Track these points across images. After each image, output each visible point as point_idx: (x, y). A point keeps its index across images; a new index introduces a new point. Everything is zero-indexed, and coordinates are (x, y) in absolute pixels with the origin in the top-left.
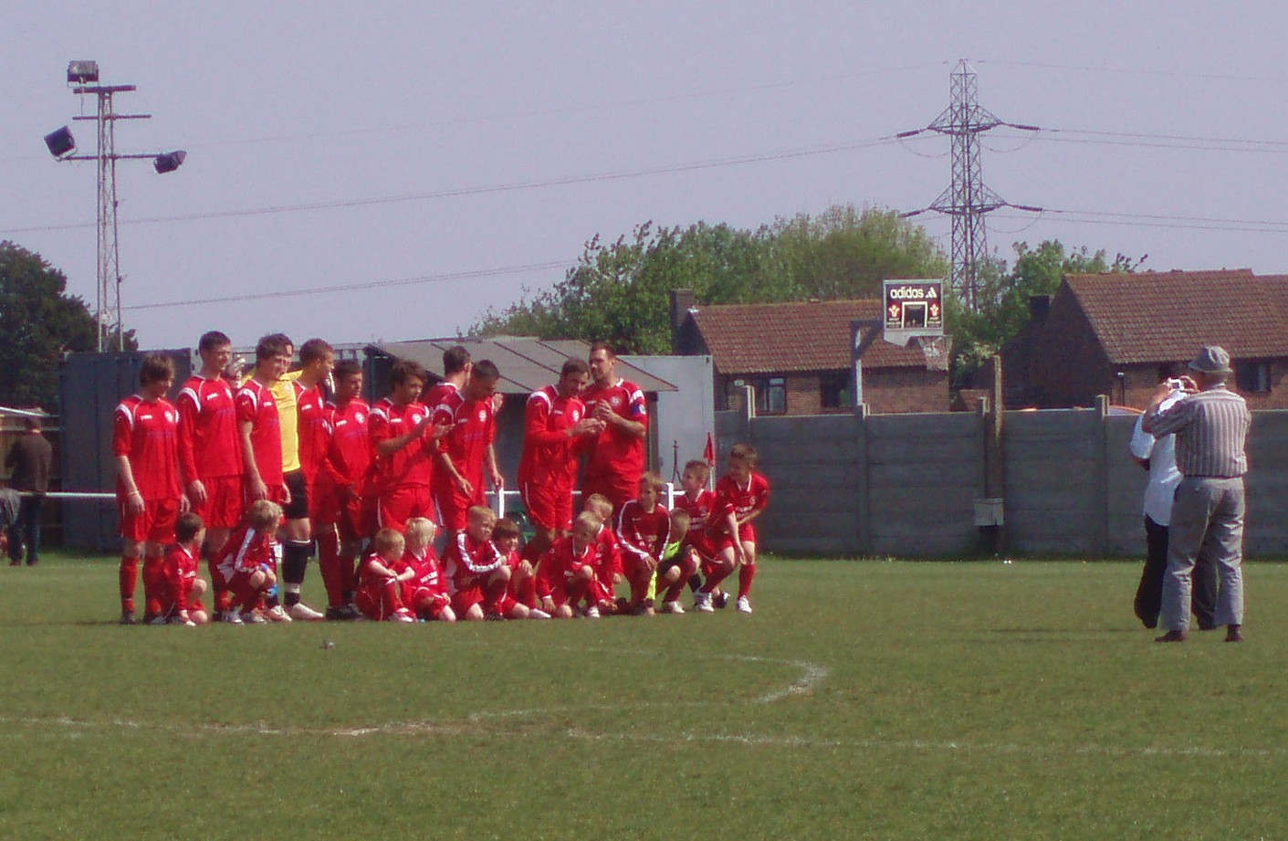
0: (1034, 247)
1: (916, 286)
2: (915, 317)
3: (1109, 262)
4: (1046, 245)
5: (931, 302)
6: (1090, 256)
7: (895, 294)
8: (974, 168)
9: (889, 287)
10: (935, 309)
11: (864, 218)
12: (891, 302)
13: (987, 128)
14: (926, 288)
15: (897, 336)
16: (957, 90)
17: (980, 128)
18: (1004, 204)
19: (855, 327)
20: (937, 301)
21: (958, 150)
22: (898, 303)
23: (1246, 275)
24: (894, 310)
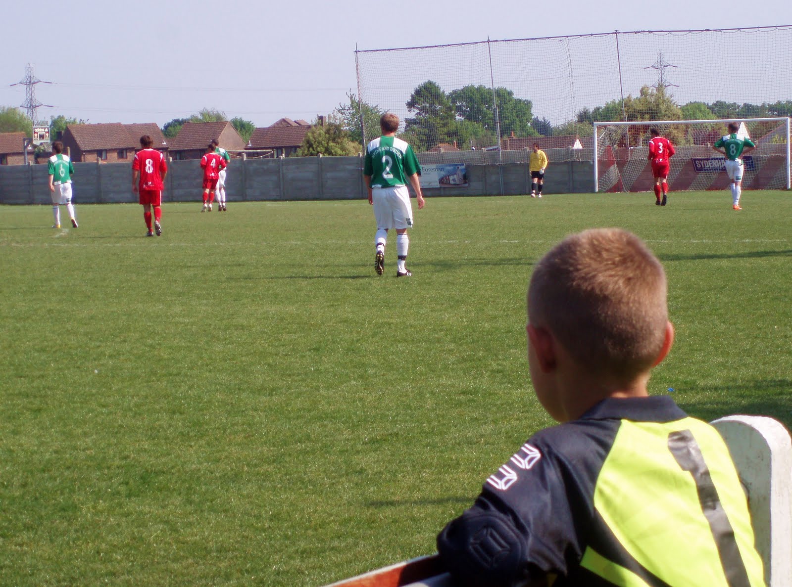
0: (56, 117)
1: (42, 128)
2: (42, 137)
3: (78, 121)
4: (59, 117)
5: (46, 132)
6: (72, 119)
7: (36, 130)
8: (33, 95)
9: (34, 128)
10: (47, 134)
11: (8, 109)
12: (35, 133)
13: (36, 83)
14: (45, 129)
15: (37, 142)
16: (27, 72)
17: (34, 83)
18: (42, 105)
19: (24, 140)
20: (48, 132)
21: (28, 90)
22: (37, 133)
23: (119, 125)
24: (36, 135)
